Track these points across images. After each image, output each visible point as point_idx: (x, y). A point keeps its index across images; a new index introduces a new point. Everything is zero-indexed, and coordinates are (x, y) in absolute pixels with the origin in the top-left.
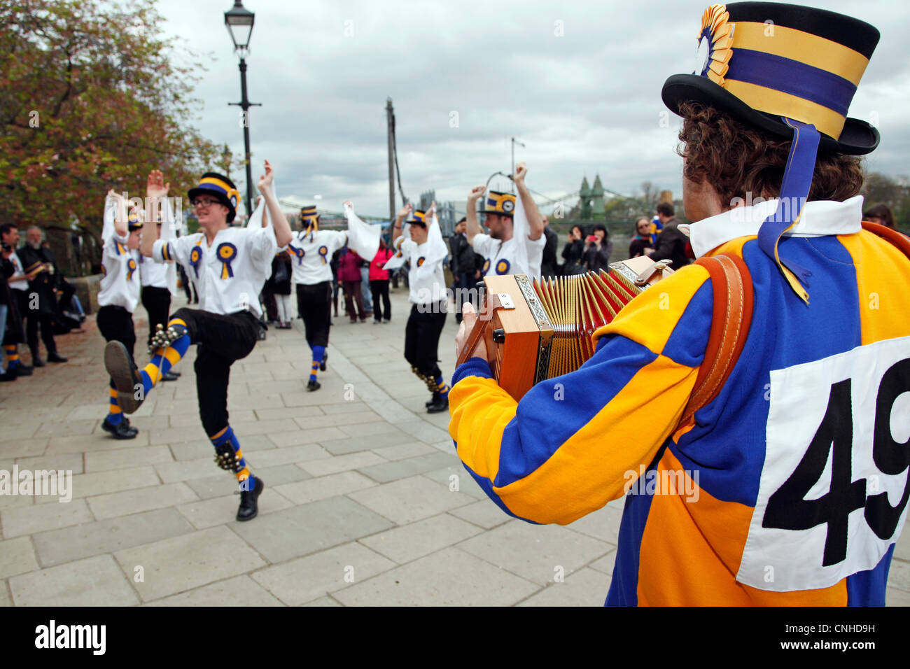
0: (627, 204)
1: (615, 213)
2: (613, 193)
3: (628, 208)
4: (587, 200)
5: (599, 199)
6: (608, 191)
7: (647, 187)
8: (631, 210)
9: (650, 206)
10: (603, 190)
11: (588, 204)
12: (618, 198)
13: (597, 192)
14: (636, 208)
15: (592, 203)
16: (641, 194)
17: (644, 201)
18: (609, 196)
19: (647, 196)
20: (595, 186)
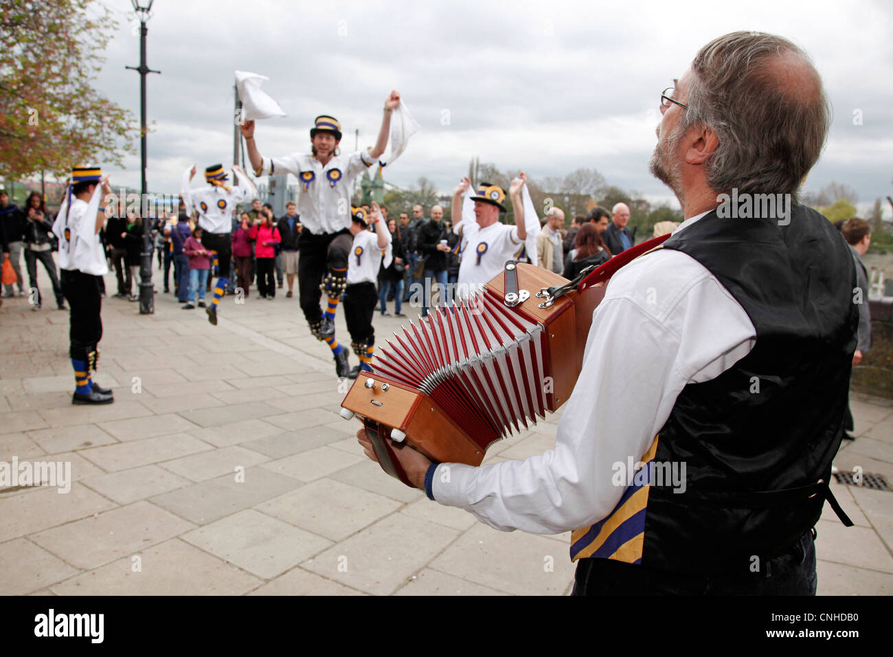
0: (403, 197)
1: (394, 205)
2: (392, 185)
3: (405, 199)
4: (367, 190)
5: (379, 190)
6: (388, 183)
7: (423, 182)
8: (407, 202)
9: (425, 200)
10: (383, 182)
11: (369, 194)
12: (396, 190)
13: (378, 183)
14: (411, 201)
15: (372, 193)
16: (418, 189)
17: (420, 194)
18: (388, 187)
19: (423, 191)
20: (376, 178)
